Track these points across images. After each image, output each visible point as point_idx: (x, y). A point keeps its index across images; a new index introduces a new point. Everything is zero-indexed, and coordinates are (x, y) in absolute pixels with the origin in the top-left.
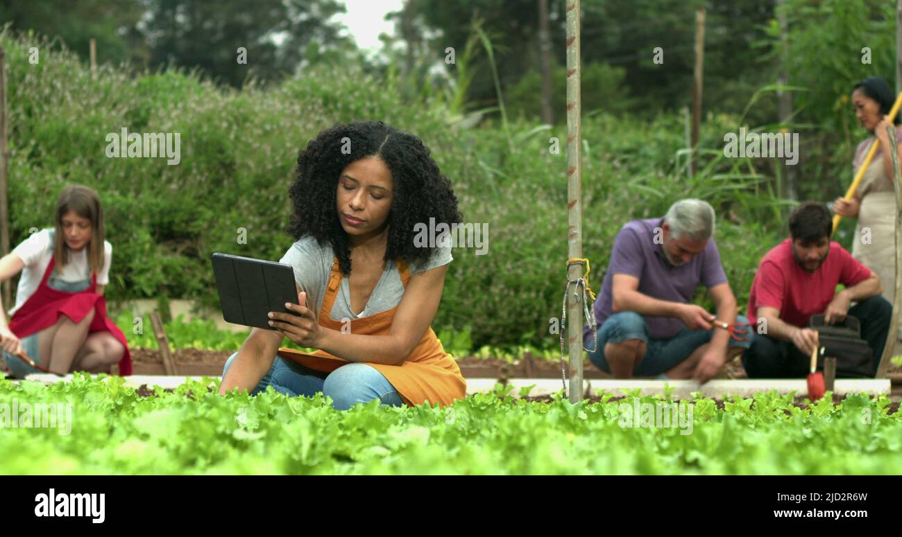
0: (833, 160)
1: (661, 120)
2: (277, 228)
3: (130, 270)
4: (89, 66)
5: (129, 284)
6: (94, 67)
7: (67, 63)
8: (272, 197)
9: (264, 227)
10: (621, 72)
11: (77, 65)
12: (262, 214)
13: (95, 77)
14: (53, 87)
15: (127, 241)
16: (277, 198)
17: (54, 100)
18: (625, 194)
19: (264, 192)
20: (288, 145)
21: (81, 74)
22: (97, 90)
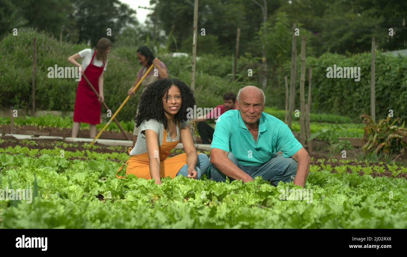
0: (276, 72)
1: (227, 57)
2: (112, 93)
3: (69, 103)
4: (60, 42)
5: (69, 107)
6: (61, 42)
7: (54, 41)
8: (111, 84)
9: (108, 93)
10: (217, 37)
11: (57, 42)
12: (108, 89)
13: (61, 45)
14: (49, 48)
15: (69, 95)
16: (112, 85)
17: (49, 52)
18: (212, 86)
19: (109, 83)
20: (116, 69)
21: (57, 44)
22: (62, 49)
